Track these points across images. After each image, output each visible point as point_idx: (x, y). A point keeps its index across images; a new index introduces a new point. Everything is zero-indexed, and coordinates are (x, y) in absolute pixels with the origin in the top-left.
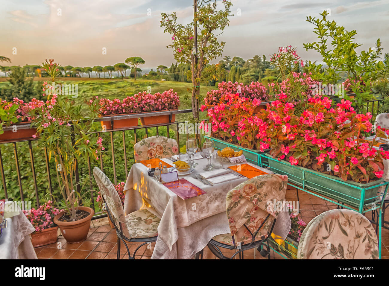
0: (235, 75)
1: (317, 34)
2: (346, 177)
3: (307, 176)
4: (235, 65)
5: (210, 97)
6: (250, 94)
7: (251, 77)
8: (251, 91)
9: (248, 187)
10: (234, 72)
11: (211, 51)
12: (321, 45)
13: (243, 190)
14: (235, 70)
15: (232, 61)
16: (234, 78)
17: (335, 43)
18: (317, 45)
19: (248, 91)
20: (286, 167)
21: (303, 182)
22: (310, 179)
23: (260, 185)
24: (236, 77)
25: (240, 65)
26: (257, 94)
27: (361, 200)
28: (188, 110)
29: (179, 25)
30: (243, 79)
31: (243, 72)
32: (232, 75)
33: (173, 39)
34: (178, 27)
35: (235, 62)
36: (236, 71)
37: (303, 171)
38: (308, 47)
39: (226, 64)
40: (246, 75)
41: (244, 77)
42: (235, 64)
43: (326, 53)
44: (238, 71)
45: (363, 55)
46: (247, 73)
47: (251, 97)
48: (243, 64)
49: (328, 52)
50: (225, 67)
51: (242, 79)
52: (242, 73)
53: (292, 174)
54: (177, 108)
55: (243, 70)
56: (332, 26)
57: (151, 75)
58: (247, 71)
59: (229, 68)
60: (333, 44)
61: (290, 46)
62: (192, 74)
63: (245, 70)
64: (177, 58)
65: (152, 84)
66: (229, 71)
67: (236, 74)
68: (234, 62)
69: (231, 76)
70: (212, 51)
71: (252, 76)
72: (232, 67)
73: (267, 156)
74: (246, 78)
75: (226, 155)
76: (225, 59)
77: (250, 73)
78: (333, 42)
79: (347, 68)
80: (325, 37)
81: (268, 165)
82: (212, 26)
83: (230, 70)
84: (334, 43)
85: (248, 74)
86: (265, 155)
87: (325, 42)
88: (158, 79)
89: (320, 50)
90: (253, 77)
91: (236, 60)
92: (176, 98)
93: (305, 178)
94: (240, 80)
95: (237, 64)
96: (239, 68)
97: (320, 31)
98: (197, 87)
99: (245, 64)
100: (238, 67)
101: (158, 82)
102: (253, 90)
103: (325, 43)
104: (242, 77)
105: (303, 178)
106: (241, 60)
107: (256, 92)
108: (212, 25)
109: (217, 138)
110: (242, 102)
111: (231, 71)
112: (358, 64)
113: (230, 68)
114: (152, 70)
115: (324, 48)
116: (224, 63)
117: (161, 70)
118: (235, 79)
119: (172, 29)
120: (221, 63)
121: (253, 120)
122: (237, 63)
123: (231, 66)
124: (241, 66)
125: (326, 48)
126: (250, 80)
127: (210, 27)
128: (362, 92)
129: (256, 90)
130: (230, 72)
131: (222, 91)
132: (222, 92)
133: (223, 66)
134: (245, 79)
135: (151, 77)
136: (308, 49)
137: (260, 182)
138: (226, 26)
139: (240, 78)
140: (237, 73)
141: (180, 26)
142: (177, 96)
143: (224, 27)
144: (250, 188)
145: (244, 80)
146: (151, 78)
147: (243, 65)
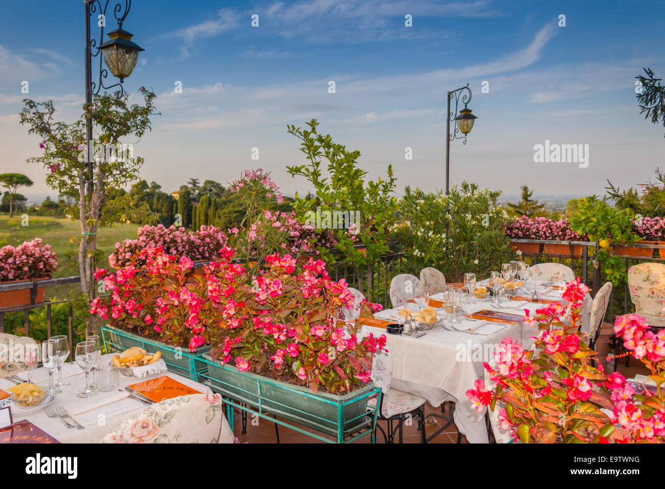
0: (208, 210)
1: (305, 152)
2: (316, 386)
3: (264, 390)
4: (207, 194)
5: (121, 254)
6: (198, 247)
7: (235, 215)
8: (199, 241)
9: (139, 426)
10: (205, 205)
11: (118, 172)
12: (312, 170)
13: (129, 432)
14: (207, 202)
15: (204, 187)
16: (207, 215)
17: (333, 168)
18: (307, 170)
19: (193, 242)
20: (233, 377)
21: (260, 400)
22: (268, 394)
23: (165, 418)
24: (210, 213)
25: (216, 194)
26: (209, 247)
27: (339, 424)
28: (72, 277)
29: (59, 123)
30: (222, 217)
31: (221, 205)
32: (202, 210)
33: (42, 146)
34: (57, 126)
35: (208, 188)
36: (210, 204)
37: (258, 381)
38: (295, 171)
39: (192, 192)
40: (226, 210)
41: (223, 215)
42: (206, 191)
43: (319, 183)
44: (213, 203)
45: (371, 187)
46: (228, 207)
47: (199, 252)
48: (222, 192)
49: (323, 181)
50: (191, 196)
51: (220, 217)
52: (220, 207)
53: (242, 387)
54: (48, 275)
55: (220, 202)
56: (326, 142)
57: (47, 208)
58: (228, 204)
59: (198, 199)
60: (330, 169)
61: (261, 170)
62: (81, 211)
63: (225, 203)
64: (51, 181)
65: (48, 225)
66: (197, 203)
67: (210, 210)
68: (206, 189)
69: (200, 211)
70: (121, 172)
71: (237, 212)
72: (203, 197)
73: (205, 359)
74: (227, 215)
75: (128, 364)
76: (190, 183)
77: (233, 207)
78: (329, 166)
79: (352, 206)
80: (317, 159)
81: (208, 375)
82: (118, 130)
83: (199, 202)
84: (331, 167)
85: (231, 209)
86: (201, 357)
87: (318, 164)
88: (60, 215)
89: (311, 177)
90: (238, 214)
91: (209, 186)
92: (47, 256)
93: (262, 394)
94: (217, 220)
95: (211, 193)
96: (215, 199)
97: (311, 149)
98: (90, 236)
99: (225, 193)
100: (212, 197)
101: (60, 220)
102: (203, 240)
103: (318, 167)
104: (220, 214)
105: (259, 393)
106: (217, 185)
107: (209, 244)
108: (118, 128)
109: (125, 330)
110: (165, 263)
111: (200, 204)
112: (367, 201)
113: (200, 199)
114: (48, 198)
115: (316, 174)
116: (188, 190)
117: (68, 198)
118: (208, 217)
119: (44, 129)
120: (183, 190)
121: (178, 296)
122: (211, 190)
123: (200, 195)
124: (218, 195)
125: (320, 175)
126: (233, 220)
127: (114, 131)
128: (375, 243)
129: (208, 240)
130: (198, 205)
131: (145, 241)
132: (144, 244)
133: (186, 194)
134: (225, 217)
135: (46, 211)
136: (294, 174)
137: (165, 412)
138: (147, 130)
139: (217, 215)
140: (212, 207)
141: (62, 126)
142: (49, 253)
143: (143, 131)
144: (143, 428)
145: (223, 220)
146: (46, 213)
147: (221, 194)
